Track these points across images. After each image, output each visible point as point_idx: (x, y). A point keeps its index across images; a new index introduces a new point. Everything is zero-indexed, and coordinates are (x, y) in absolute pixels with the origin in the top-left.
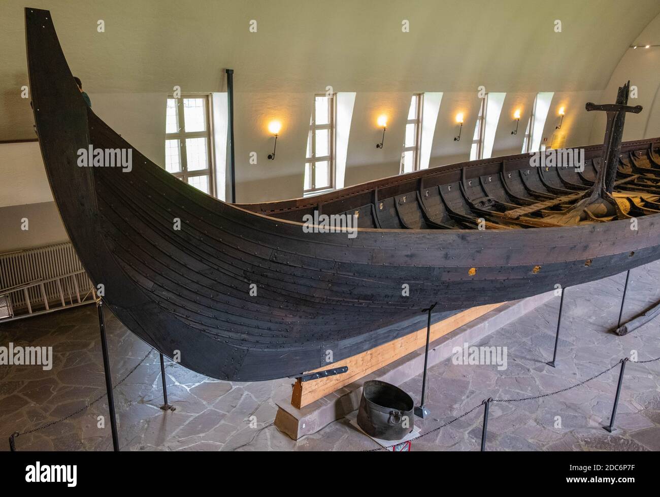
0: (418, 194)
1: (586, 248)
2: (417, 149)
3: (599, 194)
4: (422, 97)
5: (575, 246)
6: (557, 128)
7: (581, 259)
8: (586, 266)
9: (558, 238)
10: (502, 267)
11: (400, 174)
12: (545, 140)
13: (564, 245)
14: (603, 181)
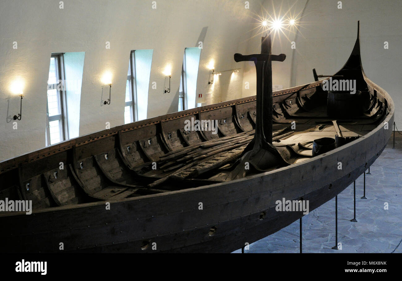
0: (71, 168)
1: (258, 200)
2: (63, 118)
3: (260, 145)
4: (61, 58)
5: (247, 200)
6: (209, 83)
7: (255, 212)
8: (261, 220)
9: (230, 193)
10: (176, 234)
11: (47, 146)
12: (199, 96)
13: (236, 200)
14: (262, 132)
